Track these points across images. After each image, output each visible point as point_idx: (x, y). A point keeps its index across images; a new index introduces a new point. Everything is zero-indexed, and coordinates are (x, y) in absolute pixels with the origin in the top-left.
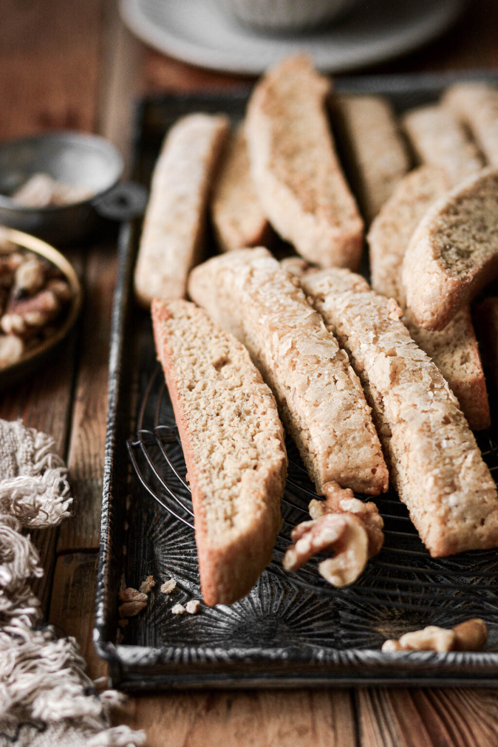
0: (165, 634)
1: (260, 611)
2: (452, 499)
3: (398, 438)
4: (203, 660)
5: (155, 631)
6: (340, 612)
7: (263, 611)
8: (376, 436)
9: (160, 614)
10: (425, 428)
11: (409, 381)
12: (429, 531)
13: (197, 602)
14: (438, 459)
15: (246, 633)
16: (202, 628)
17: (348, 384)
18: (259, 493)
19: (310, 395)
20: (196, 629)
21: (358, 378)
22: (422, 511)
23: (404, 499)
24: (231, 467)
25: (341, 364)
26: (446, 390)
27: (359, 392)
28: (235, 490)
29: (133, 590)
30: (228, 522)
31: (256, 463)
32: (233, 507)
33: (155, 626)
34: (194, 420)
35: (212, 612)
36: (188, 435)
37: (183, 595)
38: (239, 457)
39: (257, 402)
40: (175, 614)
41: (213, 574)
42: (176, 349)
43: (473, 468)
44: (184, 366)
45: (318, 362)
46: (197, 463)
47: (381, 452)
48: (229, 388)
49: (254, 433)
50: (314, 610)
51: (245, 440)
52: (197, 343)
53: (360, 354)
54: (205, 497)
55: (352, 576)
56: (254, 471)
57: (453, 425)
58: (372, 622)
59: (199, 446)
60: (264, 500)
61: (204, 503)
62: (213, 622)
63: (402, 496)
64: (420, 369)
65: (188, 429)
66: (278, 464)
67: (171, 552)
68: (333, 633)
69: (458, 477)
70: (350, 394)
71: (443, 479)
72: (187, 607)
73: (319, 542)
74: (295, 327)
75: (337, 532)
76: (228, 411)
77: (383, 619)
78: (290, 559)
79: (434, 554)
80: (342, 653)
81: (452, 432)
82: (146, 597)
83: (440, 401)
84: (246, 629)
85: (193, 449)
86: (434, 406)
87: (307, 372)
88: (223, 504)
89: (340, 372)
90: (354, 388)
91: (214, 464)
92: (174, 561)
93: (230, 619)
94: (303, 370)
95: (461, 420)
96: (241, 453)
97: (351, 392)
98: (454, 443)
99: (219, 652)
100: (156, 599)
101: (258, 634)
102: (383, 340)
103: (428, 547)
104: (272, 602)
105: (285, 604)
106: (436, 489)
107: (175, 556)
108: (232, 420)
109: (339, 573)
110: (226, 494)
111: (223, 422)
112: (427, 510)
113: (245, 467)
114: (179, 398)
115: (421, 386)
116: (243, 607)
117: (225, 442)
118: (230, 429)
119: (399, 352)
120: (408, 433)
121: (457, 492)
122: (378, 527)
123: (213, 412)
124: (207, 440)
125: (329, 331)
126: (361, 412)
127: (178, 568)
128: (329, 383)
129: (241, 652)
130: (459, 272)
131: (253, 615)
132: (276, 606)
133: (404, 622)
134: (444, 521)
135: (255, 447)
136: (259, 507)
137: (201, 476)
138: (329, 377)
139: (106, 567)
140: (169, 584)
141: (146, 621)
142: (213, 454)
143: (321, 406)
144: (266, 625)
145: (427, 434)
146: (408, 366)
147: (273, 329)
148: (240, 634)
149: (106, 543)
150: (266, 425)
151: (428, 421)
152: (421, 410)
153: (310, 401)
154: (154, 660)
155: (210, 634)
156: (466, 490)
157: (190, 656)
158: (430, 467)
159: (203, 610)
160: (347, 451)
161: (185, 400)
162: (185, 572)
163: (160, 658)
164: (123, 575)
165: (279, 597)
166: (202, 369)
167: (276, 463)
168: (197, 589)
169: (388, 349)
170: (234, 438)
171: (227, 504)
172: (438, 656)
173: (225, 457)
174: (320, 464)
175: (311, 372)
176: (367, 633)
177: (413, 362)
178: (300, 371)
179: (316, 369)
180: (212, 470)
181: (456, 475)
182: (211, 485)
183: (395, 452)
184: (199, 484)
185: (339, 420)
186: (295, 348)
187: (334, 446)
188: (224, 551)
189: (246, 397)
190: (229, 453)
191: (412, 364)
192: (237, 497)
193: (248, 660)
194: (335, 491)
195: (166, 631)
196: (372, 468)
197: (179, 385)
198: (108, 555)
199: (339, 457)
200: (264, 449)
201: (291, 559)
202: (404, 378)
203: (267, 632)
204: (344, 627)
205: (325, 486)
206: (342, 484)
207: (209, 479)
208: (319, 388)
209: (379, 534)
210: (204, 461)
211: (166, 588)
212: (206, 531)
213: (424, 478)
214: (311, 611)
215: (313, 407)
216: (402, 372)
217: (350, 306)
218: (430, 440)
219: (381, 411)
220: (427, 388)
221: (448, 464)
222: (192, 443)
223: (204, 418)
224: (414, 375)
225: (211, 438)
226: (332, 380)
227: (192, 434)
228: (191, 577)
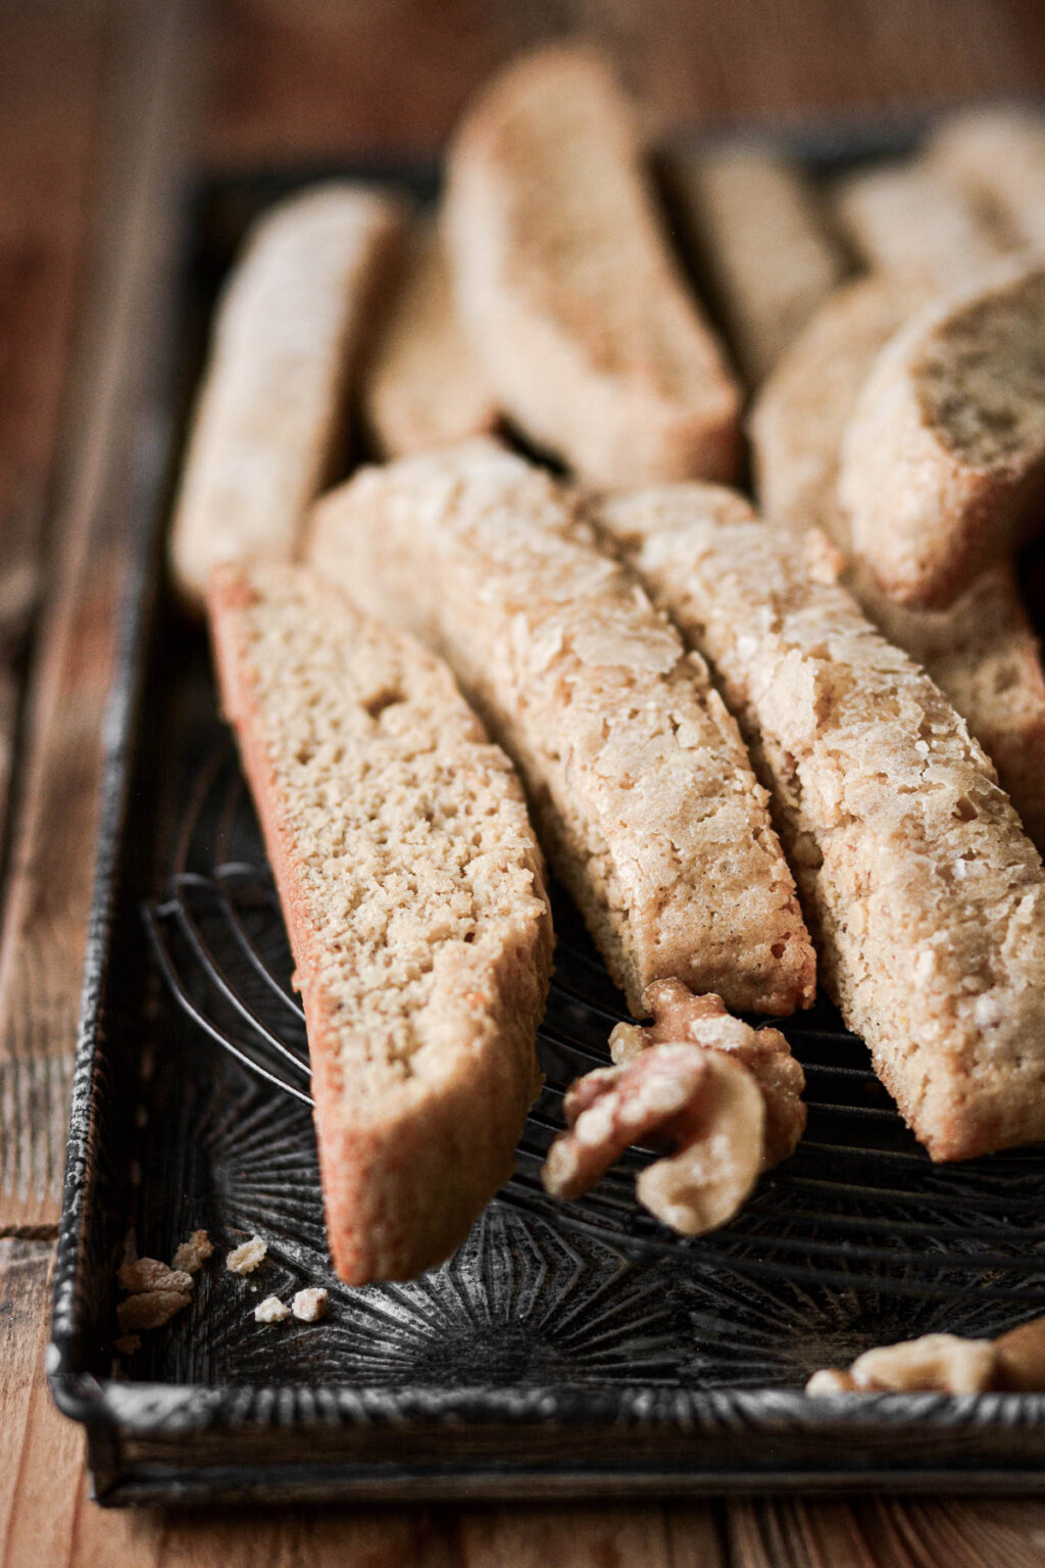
0: (235, 1372)
1: (484, 1315)
2: (984, 1008)
3: (841, 863)
4: (332, 1420)
5: (211, 1366)
6: (693, 1314)
7: (492, 1314)
8: (781, 862)
9: (225, 1324)
10: (909, 830)
11: (864, 719)
12: (924, 1095)
13: (321, 1292)
14: (944, 907)
15: (448, 1367)
16: (332, 1357)
17: (709, 734)
18: (479, 996)
19: (611, 760)
20: (318, 1358)
21: (733, 721)
22: (904, 1045)
23: (856, 1022)
24: (406, 938)
25: (686, 687)
26: (962, 740)
27: (736, 752)
28: (416, 990)
29: (154, 1264)
30: (398, 1067)
31: (472, 926)
32: (411, 1032)
33: (211, 1351)
34: (311, 830)
35: (358, 1318)
36: (297, 864)
37: (284, 1278)
38: (427, 913)
39: (474, 784)
40: (263, 1323)
41: (359, 1197)
42: (267, 674)
43: (1036, 930)
44: (287, 710)
45: (631, 683)
46: (319, 929)
47: (794, 901)
48: (403, 753)
49: (464, 859)
50: (624, 1312)
51: (442, 873)
52: (323, 656)
53: (738, 662)
54: (340, 1007)
55: (724, 1206)
56: (467, 945)
57: (981, 822)
58: (776, 1339)
59: (323, 889)
60: (491, 1012)
61: (335, 1021)
62: (362, 1341)
63: (851, 1017)
64: (894, 691)
65: (295, 851)
66: (530, 929)
67: (254, 1176)
68: (675, 1365)
69: (998, 953)
70: (713, 757)
71: (960, 956)
72: (293, 1305)
73: (635, 1112)
74: (569, 602)
75: (683, 1084)
76: (399, 809)
77: (807, 1331)
78: (560, 1163)
79: (937, 1155)
80: (698, 1397)
81: (980, 840)
82: (189, 1279)
83: (947, 763)
84: (448, 1357)
85: (307, 898)
86: (933, 775)
87: (603, 707)
88: (385, 1023)
89: (688, 704)
90: (723, 742)
91: (363, 930)
92: (264, 1198)
93: (407, 1334)
94: (590, 701)
95: (1001, 810)
96: (432, 903)
97: (715, 753)
98: (986, 865)
99: (373, 1397)
100: (213, 1288)
101: (478, 1368)
102: (796, 627)
103: (921, 1136)
104: (516, 1293)
105: (550, 1297)
106: (941, 981)
107: (264, 1186)
108: (411, 828)
109: (691, 1196)
110: (392, 999)
111: (387, 835)
112: (917, 1040)
113: (441, 936)
114: (274, 780)
115: (898, 728)
116: (440, 1306)
117: (390, 880)
118: (405, 848)
119: (837, 653)
120: (865, 845)
121: (996, 990)
122: (791, 1088)
123: (361, 813)
124: (346, 876)
125: (657, 610)
126: (742, 801)
127: (273, 1215)
128: (660, 733)
129: (432, 1398)
130: (988, 458)
131: (467, 1324)
132: (527, 1301)
133: (861, 1337)
134: (964, 1062)
135: (470, 890)
136: (480, 1030)
137: (327, 958)
138: (658, 718)
139: (81, 1198)
140: (249, 1251)
141: (189, 1339)
142: (362, 908)
143: (637, 789)
144: (503, 1349)
145: (915, 844)
146: (861, 684)
147: (513, 608)
148: (432, 1370)
149: (85, 1140)
150: (498, 839)
151: (915, 814)
152: (896, 787)
153: (611, 777)
154: (203, 1420)
155: (353, 1370)
156: (1020, 984)
157: (297, 1409)
158: (922, 925)
159: (336, 1314)
160: (707, 898)
161: (289, 785)
162: (291, 1225)
163: (218, 1417)
164: (131, 1233)
165: (535, 1280)
166: (335, 714)
167: (522, 927)
168: (321, 1263)
169: (808, 646)
170: (414, 869)
171: (396, 1026)
172: (954, 1403)
173: (390, 914)
174: (639, 933)
175: (611, 708)
176: (763, 1365)
177: (874, 674)
178: (583, 706)
179: (626, 699)
180: (358, 944)
181: (992, 948)
182: (354, 980)
183: (830, 902)
184: (323, 978)
185: (685, 820)
186: (571, 652)
187: (674, 886)
188: (385, 1134)
189: (446, 776)
190: (402, 905)
191: (873, 679)
192: (419, 1007)
193: (451, 1417)
194: (677, 1000)
195: (238, 1364)
196: (774, 942)
197: (274, 752)
198: (88, 1169)
199: (686, 914)
200: (492, 895)
201: (563, 1163)
202: (853, 711)
203: (501, 1364)
204: (706, 1350)
205: (652, 989)
206: (695, 983)
207: (348, 967)
208: (633, 744)
209: (794, 1105)
210: (336, 924)
211: (242, 1259)
212: (340, 1088)
213: (911, 953)
214: (618, 1313)
215: (618, 791)
216: (847, 697)
217: (708, 554)
218: (922, 858)
219: (792, 802)
220: (913, 733)
221: (972, 918)
222: (306, 884)
223: (338, 826)
224: (877, 704)
225: (355, 871)
226: (667, 724)
227: (306, 863)
228: (306, 1234)
